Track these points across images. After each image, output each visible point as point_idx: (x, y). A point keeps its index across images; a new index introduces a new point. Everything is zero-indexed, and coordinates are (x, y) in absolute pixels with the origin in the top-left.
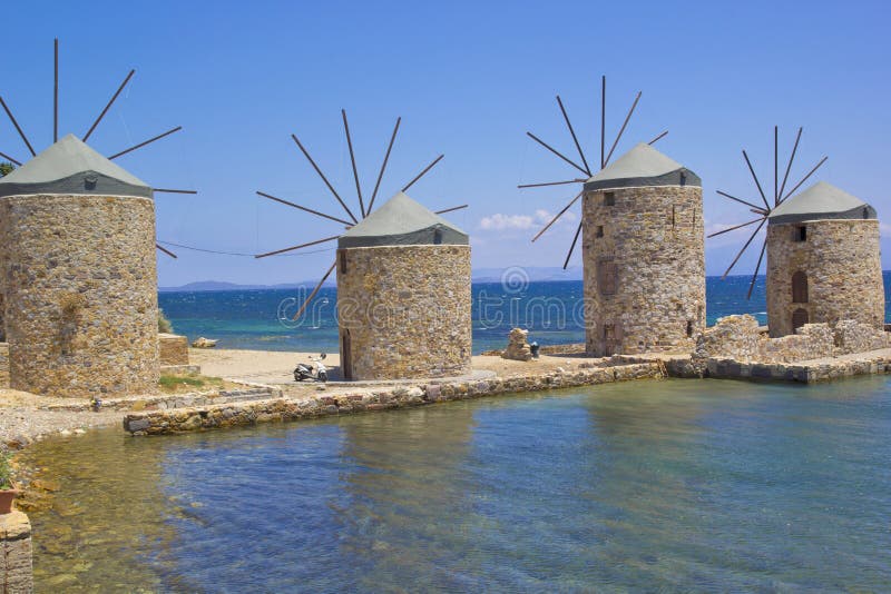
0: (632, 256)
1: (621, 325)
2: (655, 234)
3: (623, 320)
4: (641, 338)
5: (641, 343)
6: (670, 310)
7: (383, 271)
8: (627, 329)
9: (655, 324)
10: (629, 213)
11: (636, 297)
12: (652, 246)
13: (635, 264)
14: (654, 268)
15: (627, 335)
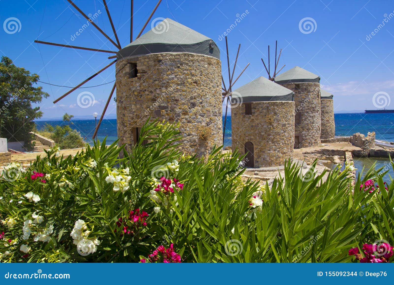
0: (307, 109)
1: (302, 136)
2: (314, 101)
3: (303, 134)
4: (309, 141)
5: (309, 143)
6: (318, 130)
7: (275, 114)
8: (304, 138)
9: (314, 136)
10: (306, 93)
11: (308, 125)
12: (313, 106)
13: (307, 112)
14: (314, 114)
15: (304, 139)
